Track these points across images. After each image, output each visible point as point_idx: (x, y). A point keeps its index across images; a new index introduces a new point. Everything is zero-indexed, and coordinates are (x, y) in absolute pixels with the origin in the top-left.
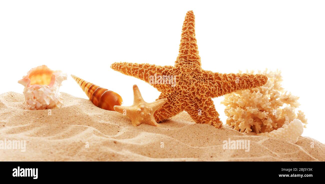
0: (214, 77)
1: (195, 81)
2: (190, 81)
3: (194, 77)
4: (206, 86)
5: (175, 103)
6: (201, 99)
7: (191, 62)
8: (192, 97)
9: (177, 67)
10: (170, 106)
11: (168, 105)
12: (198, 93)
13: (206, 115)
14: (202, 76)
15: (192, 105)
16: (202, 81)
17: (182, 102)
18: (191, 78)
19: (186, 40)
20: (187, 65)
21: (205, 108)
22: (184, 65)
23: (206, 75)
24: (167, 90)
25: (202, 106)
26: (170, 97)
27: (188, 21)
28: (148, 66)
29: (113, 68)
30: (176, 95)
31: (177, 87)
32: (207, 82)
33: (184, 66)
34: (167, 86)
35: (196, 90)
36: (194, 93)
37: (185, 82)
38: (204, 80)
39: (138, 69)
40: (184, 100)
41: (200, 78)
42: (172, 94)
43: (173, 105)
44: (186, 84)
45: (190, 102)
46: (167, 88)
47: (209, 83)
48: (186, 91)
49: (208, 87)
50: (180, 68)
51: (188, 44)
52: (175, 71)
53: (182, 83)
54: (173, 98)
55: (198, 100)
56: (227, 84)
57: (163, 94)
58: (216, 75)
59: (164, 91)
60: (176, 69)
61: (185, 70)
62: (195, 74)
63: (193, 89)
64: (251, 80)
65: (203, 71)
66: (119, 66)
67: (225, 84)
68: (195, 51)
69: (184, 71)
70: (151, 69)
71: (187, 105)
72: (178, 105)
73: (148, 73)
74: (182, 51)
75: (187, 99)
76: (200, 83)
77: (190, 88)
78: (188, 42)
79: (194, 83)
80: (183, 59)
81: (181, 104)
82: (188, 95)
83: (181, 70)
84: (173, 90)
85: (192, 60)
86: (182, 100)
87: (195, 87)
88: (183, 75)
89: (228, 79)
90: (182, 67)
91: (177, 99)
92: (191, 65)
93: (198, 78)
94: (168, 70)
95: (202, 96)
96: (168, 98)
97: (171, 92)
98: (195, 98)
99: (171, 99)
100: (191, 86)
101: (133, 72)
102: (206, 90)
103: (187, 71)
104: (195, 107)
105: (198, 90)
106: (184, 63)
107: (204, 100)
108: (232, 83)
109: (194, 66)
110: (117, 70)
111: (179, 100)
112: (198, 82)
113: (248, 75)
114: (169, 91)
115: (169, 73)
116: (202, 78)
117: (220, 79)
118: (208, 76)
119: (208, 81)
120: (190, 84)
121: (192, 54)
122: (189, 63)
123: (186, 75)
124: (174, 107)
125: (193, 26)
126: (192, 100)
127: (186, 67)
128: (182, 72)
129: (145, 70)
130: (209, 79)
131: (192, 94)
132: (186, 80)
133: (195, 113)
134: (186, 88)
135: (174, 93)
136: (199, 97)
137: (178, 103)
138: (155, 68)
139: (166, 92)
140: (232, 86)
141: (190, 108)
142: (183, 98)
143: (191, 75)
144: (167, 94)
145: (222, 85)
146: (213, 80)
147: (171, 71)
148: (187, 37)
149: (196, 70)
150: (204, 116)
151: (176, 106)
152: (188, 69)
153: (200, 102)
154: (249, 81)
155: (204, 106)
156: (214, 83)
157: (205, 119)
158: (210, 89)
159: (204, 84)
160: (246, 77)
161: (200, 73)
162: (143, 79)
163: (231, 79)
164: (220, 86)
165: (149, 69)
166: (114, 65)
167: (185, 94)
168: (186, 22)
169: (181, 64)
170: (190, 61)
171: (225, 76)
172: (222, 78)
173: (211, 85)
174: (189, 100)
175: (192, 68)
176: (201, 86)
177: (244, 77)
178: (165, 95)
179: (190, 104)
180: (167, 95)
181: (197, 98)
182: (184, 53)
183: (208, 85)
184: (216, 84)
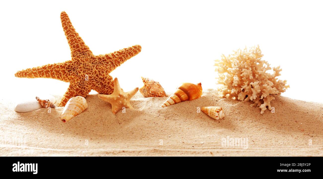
0: (106, 58)
1: (94, 66)
2: (91, 67)
3: (92, 63)
4: (104, 67)
5: (85, 88)
6: (104, 78)
7: (85, 52)
8: (97, 79)
9: (76, 59)
10: (82, 91)
11: (80, 90)
12: (100, 74)
13: (110, 88)
14: (98, 61)
15: (99, 84)
16: (99, 64)
17: (90, 85)
18: (91, 65)
19: (72, 37)
20: (83, 56)
21: (108, 83)
22: (81, 56)
23: (100, 59)
24: (75, 80)
25: (106, 83)
26: (79, 84)
27: (65, 21)
28: (50, 66)
29: (19, 77)
30: (84, 81)
31: (83, 75)
32: (103, 64)
33: (82, 58)
34: (75, 77)
35: (98, 73)
36: (97, 75)
37: (87, 69)
38: (100, 63)
39: (43, 71)
40: (92, 82)
41: (97, 63)
42: (81, 82)
43: (84, 89)
44: (89, 71)
45: (96, 83)
46: (75, 78)
47: (105, 64)
48: (91, 75)
49: (105, 67)
50: (79, 60)
51: (75, 39)
52: (76, 64)
53: (85, 71)
54: (82, 84)
55: (102, 79)
56: (117, 60)
57: (73, 84)
58: (107, 56)
59: (73, 81)
60: (76, 62)
61: (83, 60)
62: (92, 61)
63: (95, 72)
64: (131, 52)
65: (96, 56)
66: (24, 74)
67: (115, 61)
68: (83, 43)
69: (84, 62)
70: (54, 68)
71: (94, 86)
72: (88, 88)
73: (54, 71)
74: (74, 47)
75: (93, 81)
76: (98, 66)
77: (93, 73)
78: (75, 38)
79: (95, 67)
80: (78, 53)
81: (89, 86)
82: (94, 78)
83: (80, 61)
84: (80, 78)
85: (85, 51)
86: (90, 83)
87: (97, 70)
88: (83, 64)
89: (116, 56)
90: (80, 58)
91: (86, 84)
92: (86, 55)
93: (95, 63)
94: (70, 65)
95: (104, 75)
96: (78, 85)
97: (79, 80)
98: (99, 79)
99: (81, 86)
100: (94, 71)
101: (40, 75)
102: (104, 70)
103: (86, 60)
104: (100, 85)
105: (99, 72)
106: (80, 55)
107: (106, 78)
108: (119, 58)
109: (89, 55)
110: (23, 77)
111: (88, 84)
112: (97, 66)
113: (128, 49)
114: (77, 80)
115: (71, 66)
116: (98, 62)
117: (110, 58)
118: (102, 59)
119: (103, 62)
120: (92, 69)
121: (82, 46)
122: (84, 54)
123: (86, 64)
124: (86, 90)
125: (71, 23)
126: (97, 81)
127: (83, 57)
128: (82, 63)
129: (49, 70)
130: (103, 61)
131: (96, 77)
132: (88, 67)
133: (102, 89)
134: (90, 74)
135: (82, 80)
136: (102, 77)
137: (87, 86)
138: (58, 66)
139: (76, 81)
140: (121, 61)
141: (97, 87)
142: (90, 82)
143: (90, 62)
144: (76, 82)
145: (114, 63)
146: (106, 61)
147: (72, 64)
148: (72, 34)
149: (92, 57)
150: (109, 89)
151: (87, 89)
152: (86, 59)
153: (104, 80)
154: (130, 53)
155: (107, 82)
156: (108, 63)
157: (110, 91)
158: (107, 68)
159: (101, 66)
160: (128, 51)
161: (95, 59)
162: (51, 77)
163: (118, 55)
164: (112, 63)
165: (53, 68)
166: (18, 74)
167: (91, 78)
168: (64, 22)
169: (78, 57)
170: (83, 52)
171: (113, 55)
172: (111, 57)
173: (106, 65)
174: (95, 81)
175: (88, 57)
176: (100, 69)
177: (126, 51)
178: (75, 84)
179: (97, 84)
180: (77, 84)
181: (100, 78)
182: (76, 47)
183: (105, 66)
184: (110, 63)
